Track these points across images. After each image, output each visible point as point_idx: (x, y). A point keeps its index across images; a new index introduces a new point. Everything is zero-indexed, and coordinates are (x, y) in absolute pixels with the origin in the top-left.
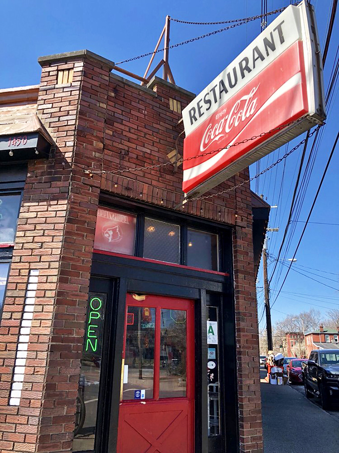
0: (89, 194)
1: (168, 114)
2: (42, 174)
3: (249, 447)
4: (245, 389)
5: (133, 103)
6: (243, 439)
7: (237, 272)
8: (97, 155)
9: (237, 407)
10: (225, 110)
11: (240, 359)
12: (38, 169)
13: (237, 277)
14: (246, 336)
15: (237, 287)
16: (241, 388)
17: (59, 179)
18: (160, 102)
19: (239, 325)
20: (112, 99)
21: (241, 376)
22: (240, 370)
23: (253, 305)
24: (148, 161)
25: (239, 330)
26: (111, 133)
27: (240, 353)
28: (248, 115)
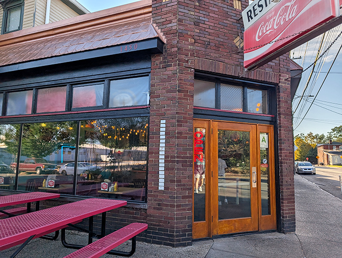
0: (189, 73)
1: (233, 12)
2: (161, 63)
3: (286, 213)
4: (284, 183)
5: (210, 8)
6: (283, 210)
7: (280, 114)
8: (192, 47)
9: (280, 193)
10: (273, 13)
11: (281, 166)
12: (158, 60)
13: (280, 117)
14: (285, 152)
15: (280, 123)
16: (282, 182)
17: (171, 66)
18: (227, 4)
19: (281, 146)
20: (198, 8)
21: (282, 176)
22: (281, 172)
23: (290, 133)
24: (222, 46)
25: (281, 149)
26: (198, 31)
27: (281, 163)
28: (290, 17)
